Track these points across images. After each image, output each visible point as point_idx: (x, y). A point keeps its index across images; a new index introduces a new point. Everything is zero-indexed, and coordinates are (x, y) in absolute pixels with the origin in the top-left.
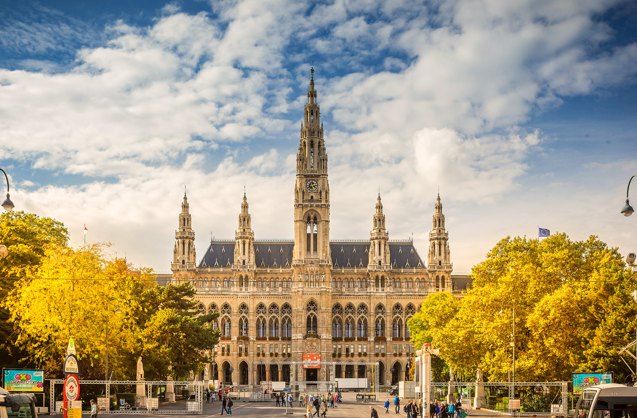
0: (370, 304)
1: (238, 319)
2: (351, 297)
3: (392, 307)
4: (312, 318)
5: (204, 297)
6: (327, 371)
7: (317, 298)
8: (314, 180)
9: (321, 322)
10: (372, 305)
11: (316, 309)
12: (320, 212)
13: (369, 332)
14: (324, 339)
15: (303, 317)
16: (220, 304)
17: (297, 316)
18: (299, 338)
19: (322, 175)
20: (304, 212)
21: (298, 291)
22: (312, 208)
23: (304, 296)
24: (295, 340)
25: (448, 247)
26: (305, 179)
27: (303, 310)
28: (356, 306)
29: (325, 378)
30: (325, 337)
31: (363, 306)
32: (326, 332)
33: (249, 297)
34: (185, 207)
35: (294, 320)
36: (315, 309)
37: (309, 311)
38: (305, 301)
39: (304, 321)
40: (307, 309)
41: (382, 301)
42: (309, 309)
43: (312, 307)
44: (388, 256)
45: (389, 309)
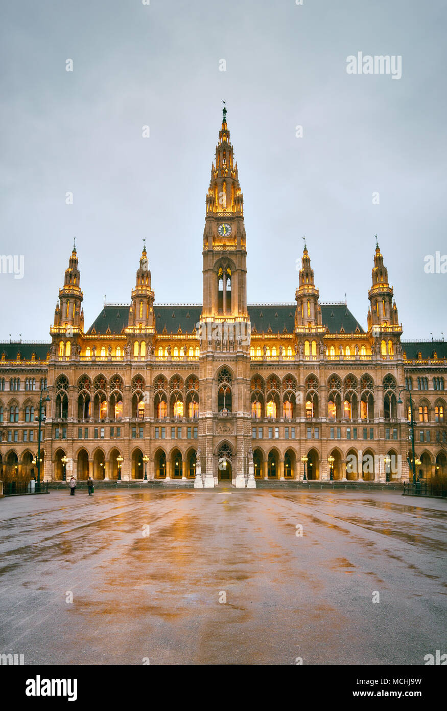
0: (299, 375)
1: (132, 395)
2: (274, 367)
3: (327, 379)
4: (225, 391)
5: (89, 368)
6: (245, 460)
7: (231, 366)
8: (227, 224)
9: (236, 396)
10: (302, 377)
11: (231, 380)
12: (234, 261)
13: (298, 411)
14: (241, 418)
15: (213, 390)
16: (109, 376)
17: (205, 388)
18: (208, 416)
19: (237, 217)
20: (215, 261)
21: (207, 356)
22: (224, 256)
23: (215, 364)
24: (202, 419)
25: (395, 304)
26: (216, 223)
27: (214, 381)
28: (281, 378)
29: (243, 470)
30: (242, 415)
31: (289, 378)
32: (244, 409)
33: (145, 368)
34: (72, 262)
35: (201, 394)
36: (229, 380)
37: (221, 382)
38: (216, 369)
39: (214, 394)
40: (219, 380)
41: (314, 372)
42: (220, 380)
43: (225, 377)
44: (320, 317)
45: (323, 382)
